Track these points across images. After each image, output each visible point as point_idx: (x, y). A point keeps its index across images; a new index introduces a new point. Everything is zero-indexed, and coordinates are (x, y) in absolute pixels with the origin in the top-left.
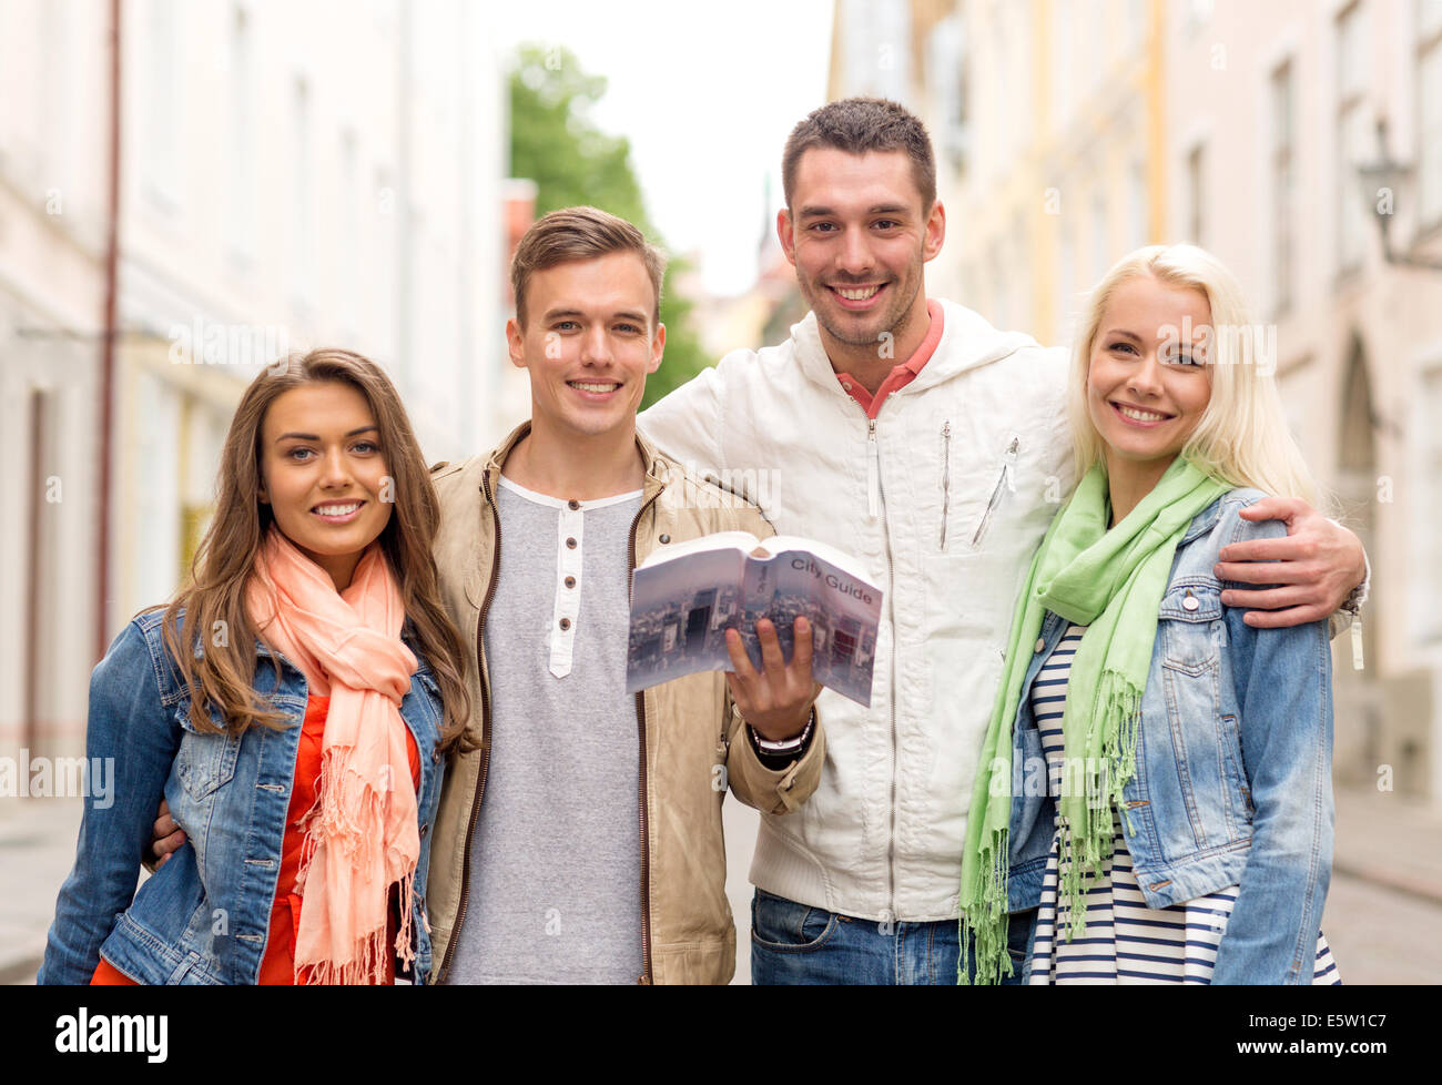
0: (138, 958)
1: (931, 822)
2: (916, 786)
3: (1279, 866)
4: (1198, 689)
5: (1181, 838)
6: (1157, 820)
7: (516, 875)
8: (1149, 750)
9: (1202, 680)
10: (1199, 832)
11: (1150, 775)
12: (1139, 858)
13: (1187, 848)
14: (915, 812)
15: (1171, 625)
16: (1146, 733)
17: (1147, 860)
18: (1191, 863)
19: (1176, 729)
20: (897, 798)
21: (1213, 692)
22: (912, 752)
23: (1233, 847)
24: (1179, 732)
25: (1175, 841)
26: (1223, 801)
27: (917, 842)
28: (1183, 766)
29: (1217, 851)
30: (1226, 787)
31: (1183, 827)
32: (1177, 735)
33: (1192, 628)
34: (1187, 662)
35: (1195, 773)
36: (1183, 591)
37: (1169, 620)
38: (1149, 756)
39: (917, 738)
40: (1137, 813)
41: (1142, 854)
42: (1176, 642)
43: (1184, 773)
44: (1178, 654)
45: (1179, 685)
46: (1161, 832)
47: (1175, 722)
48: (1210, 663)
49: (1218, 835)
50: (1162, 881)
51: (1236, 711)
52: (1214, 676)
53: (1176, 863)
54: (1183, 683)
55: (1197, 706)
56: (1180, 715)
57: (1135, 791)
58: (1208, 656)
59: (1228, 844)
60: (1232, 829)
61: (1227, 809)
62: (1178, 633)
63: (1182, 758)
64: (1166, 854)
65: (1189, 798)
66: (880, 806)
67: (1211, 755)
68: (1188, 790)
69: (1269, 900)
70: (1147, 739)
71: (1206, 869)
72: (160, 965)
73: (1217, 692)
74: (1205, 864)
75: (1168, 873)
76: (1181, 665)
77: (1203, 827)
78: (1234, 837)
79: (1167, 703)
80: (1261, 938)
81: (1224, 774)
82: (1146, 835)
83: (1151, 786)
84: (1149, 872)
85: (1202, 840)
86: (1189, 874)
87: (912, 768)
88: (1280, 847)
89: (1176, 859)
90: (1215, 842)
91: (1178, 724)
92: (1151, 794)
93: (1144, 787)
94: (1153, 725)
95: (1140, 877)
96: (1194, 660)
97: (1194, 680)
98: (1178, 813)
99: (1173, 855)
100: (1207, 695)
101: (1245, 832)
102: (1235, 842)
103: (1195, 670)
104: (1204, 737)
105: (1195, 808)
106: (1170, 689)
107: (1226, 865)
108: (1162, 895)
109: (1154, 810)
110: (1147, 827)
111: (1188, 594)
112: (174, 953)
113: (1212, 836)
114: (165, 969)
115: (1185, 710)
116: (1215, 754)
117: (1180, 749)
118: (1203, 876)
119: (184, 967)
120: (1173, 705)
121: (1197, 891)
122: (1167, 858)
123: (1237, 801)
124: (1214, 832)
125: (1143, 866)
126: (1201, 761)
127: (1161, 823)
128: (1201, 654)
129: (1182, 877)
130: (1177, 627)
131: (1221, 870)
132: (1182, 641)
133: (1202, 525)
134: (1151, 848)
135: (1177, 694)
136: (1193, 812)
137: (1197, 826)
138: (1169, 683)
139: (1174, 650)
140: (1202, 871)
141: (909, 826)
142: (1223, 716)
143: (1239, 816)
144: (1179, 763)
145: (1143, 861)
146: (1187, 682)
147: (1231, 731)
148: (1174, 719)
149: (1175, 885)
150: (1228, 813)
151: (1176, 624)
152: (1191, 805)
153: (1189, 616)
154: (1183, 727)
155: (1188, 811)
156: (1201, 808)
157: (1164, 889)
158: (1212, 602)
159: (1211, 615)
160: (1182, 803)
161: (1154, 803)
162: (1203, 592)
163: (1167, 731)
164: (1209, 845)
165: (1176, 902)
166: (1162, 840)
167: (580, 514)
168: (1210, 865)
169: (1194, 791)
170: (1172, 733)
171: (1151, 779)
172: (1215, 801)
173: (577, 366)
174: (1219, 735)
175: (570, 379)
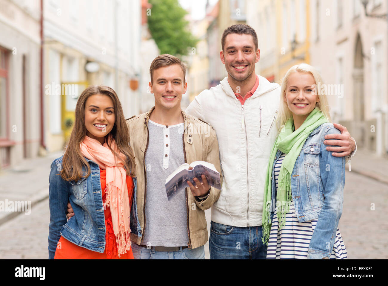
0: (73, 237)
1: (257, 202)
2: (254, 194)
3: (332, 213)
4: (313, 170)
5: (308, 206)
9: (314, 168)
10: (312, 204)
11: (301, 190)
13: (309, 208)
14: (254, 200)
15: (307, 154)
16: (300, 180)
17: (299, 211)
18: (310, 211)
19: (307, 180)
20: (249, 197)
21: (316, 171)
22: (252, 186)
24: (308, 180)
25: (306, 206)
26: (318, 197)
27: (254, 207)
28: (308, 189)
29: (316, 209)
30: (319, 194)
31: (308, 203)
32: (307, 181)
33: (312, 155)
34: (310, 164)
35: (311, 190)
36: (311, 147)
37: (307, 153)
38: (301, 185)
39: (254, 182)
40: (297, 199)
41: (298, 209)
42: (308, 159)
44: (308, 162)
45: (308, 169)
46: (303, 204)
47: (307, 178)
48: (316, 164)
50: (302, 216)
52: (317, 167)
53: (306, 212)
54: (309, 169)
55: (312, 175)
57: (297, 194)
58: (316, 162)
60: (320, 204)
62: (309, 157)
63: (308, 186)
64: (304, 209)
65: (310, 196)
66: (245, 199)
67: (316, 186)
68: (309, 194)
69: (329, 221)
70: (300, 181)
72: (78, 238)
73: (318, 171)
74: (313, 212)
75: (304, 214)
76: (308, 164)
77: (313, 203)
79: (305, 173)
80: (326, 229)
81: (319, 191)
83: (301, 193)
84: (299, 214)
85: (312, 206)
86: (308, 214)
87: (253, 190)
88: (333, 208)
89: (306, 211)
90: (316, 207)
92: (301, 195)
93: (299, 193)
94: (302, 178)
95: (297, 215)
96: (312, 163)
97: (312, 168)
98: (307, 200)
99: (305, 210)
101: (323, 205)
102: (320, 207)
103: (312, 166)
104: (314, 182)
106: (306, 170)
108: (302, 219)
109: (301, 199)
110: (299, 203)
111: (312, 147)
112: (81, 236)
113: (315, 205)
114: (79, 239)
115: (309, 175)
117: (308, 184)
118: (312, 215)
119: (84, 239)
120: (307, 174)
121: (311, 219)
122: (304, 210)
123: (321, 197)
124: (316, 205)
126: (313, 187)
127: (303, 202)
128: (314, 162)
129: (307, 215)
130: (309, 155)
131: (317, 214)
132: (310, 159)
133: (316, 131)
134: (300, 208)
135: (308, 172)
136: (311, 200)
137: (311, 203)
138: (306, 168)
139: (308, 160)
140: (312, 214)
143: (322, 201)
144: (307, 188)
146: (310, 169)
149: (305, 217)
150: (319, 200)
151: (308, 154)
152: (310, 198)
153: (312, 153)
154: (309, 180)
155: (309, 199)
156: (313, 199)
157: (303, 218)
158: (318, 150)
159: (317, 153)
160: (308, 197)
161: (301, 197)
162: (315, 147)
163: (305, 180)
164: (314, 208)
165: (306, 221)
166: (303, 206)
167: (169, 129)
168: (315, 212)
169: (311, 195)
170: (306, 181)
171: (301, 191)
172: (316, 197)
173: (165, 92)
174: (318, 181)
175: (163, 95)
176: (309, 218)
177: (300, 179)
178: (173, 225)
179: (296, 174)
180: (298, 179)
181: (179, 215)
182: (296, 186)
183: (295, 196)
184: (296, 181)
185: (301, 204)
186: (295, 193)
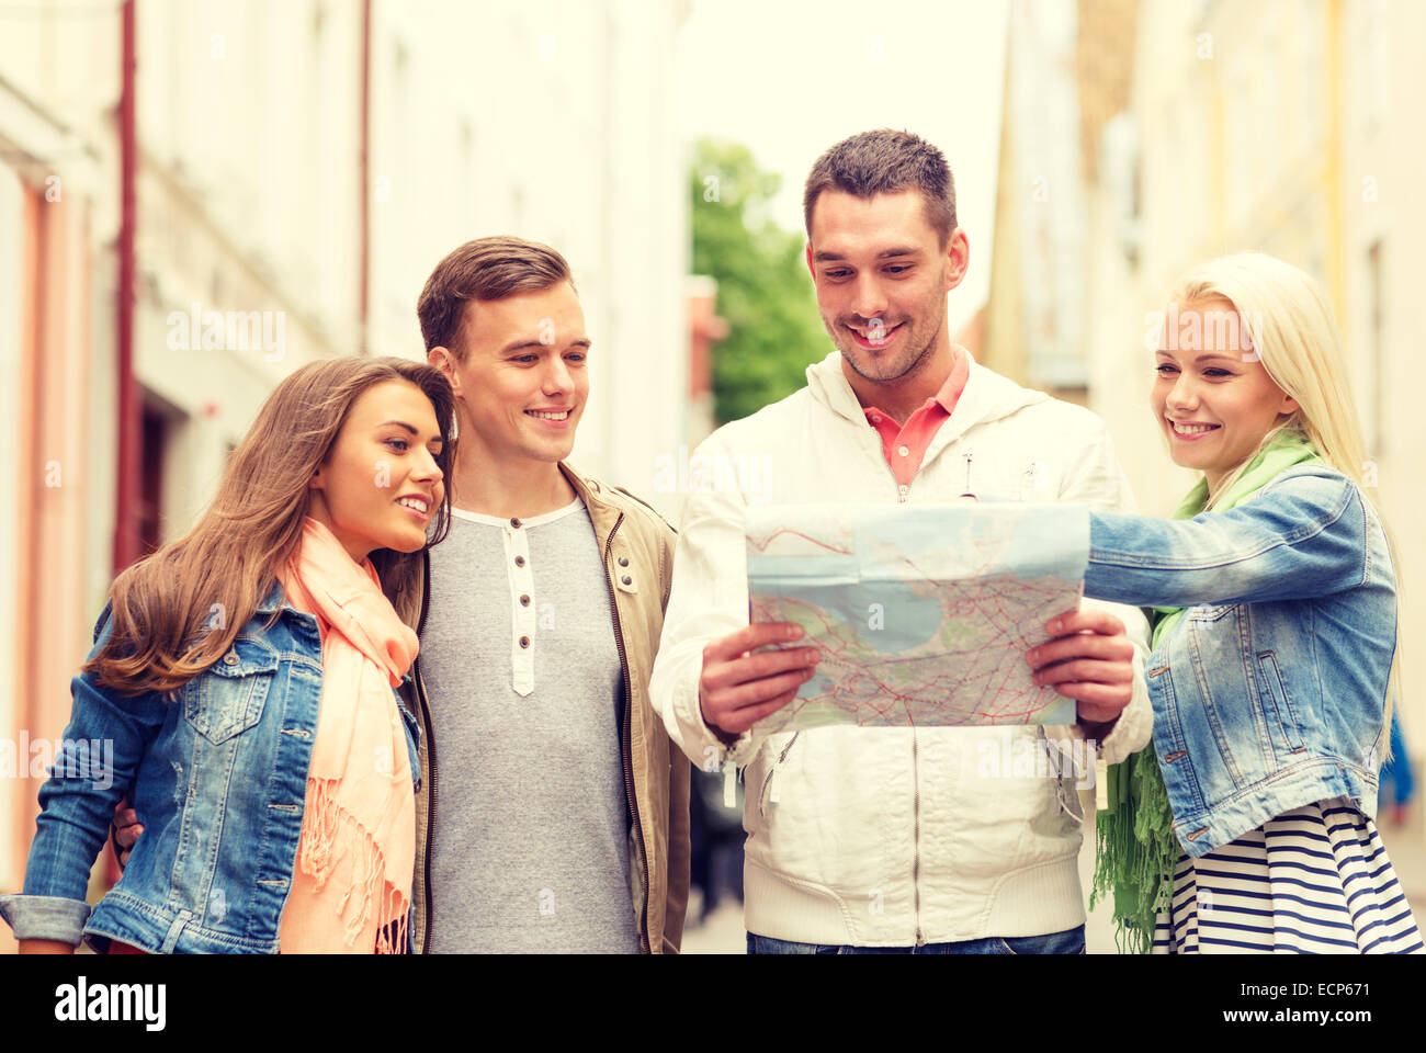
0: (131, 922)
1: (958, 830)
2: (941, 794)
5: (1219, 782)
6: (1196, 767)
7: (479, 891)
8: (1180, 702)
10: (1235, 772)
11: (1184, 722)
12: (1179, 809)
13: (1226, 790)
14: (941, 821)
16: (1176, 685)
17: (1187, 810)
18: (1230, 803)
19: (1201, 677)
20: (921, 811)
22: (933, 762)
23: (1271, 780)
24: (1204, 679)
25: (1215, 786)
26: (1257, 737)
27: (943, 851)
28: (1211, 711)
29: (1255, 788)
30: (1261, 723)
31: (1219, 769)
32: (1202, 683)
35: (1224, 716)
38: (1181, 707)
39: (940, 746)
40: (1177, 764)
41: (1183, 804)
43: (1213, 718)
46: (1200, 778)
47: (1201, 669)
49: (1256, 771)
50: (1200, 830)
52: (1239, 614)
53: (1216, 808)
55: (1219, 649)
56: (1205, 661)
57: (1172, 744)
59: (1267, 778)
60: (1270, 762)
61: (1263, 744)
63: (1209, 703)
64: (1206, 798)
65: (1221, 741)
66: (904, 820)
67: (1242, 694)
68: (1219, 734)
70: (1177, 690)
71: (1243, 809)
72: (153, 926)
73: (1244, 631)
74: (1241, 804)
75: (1205, 821)
77: (1239, 767)
78: (1272, 770)
79: (1191, 653)
81: (1258, 710)
82: (1186, 784)
83: (1187, 736)
84: (1189, 822)
85: (1239, 780)
86: (1226, 818)
87: (937, 777)
89: (1217, 803)
90: (1253, 779)
91: (1202, 671)
92: (1188, 743)
93: (1180, 738)
94: (1182, 676)
95: (1178, 829)
97: (1215, 624)
98: (1212, 757)
99: (1212, 800)
100: (1232, 635)
101: (1285, 762)
102: (1274, 775)
104: (1231, 678)
105: (1228, 749)
106: (1192, 637)
107: (1263, 800)
108: (1200, 843)
109: (1192, 757)
110: (1187, 777)
113: (1250, 774)
114: (159, 929)
115: (1209, 655)
116: (1246, 693)
117: (1206, 695)
118: (1236, 817)
120: (1195, 653)
121: (1235, 832)
122: (1208, 805)
123: (1276, 734)
125: (1182, 817)
126: (1231, 702)
127: (1200, 771)
129: (1218, 821)
131: (1257, 807)
134: (1192, 796)
135: (1199, 641)
136: (1226, 754)
137: (1232, 766)
138: (1191, 634)
140: (1238, 812)
141: (936, 837)
142: (1258, 654)
143: (1278, 748)
144: (1207, 708)
145: (1184, 812)
148: (1198, 666)
149: (1212, 831)
150: (1265, 747)
152: (1224, 748)
154: (1206, 673)
155: (1222, 754)
156: (1234, 751)
157: (1202, 837)
160: (1215, 748)
161: (1192, 752)
163: (1194, 682)
166: (1201, 786)
167: (524, 532)
168: (1248, 804)
169: (1228, 735)
170: (1198, 682)
171: (1186, 729)
172: (1249, 739)
173: (539, 396)
174: (1250, 674)
175: (529, 408)
176: (1227, 831)
177: (1176, 680)
179: (1159, 662)
180: (1167, 681)
182: (1163, 714)
183: (1166, 753)
184: (1163, 690)
185: (1193, 782)
186: (1165, 741)
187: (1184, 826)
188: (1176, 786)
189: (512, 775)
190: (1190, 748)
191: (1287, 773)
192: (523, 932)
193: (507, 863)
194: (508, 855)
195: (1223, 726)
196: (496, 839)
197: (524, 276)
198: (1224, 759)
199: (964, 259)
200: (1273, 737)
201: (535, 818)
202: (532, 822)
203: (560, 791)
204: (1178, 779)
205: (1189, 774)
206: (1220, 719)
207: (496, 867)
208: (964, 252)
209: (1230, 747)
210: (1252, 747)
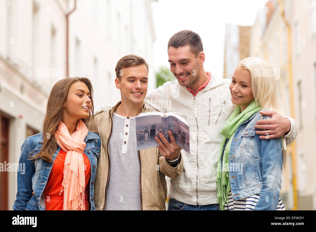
1: (206, 184)
2: (202, 176)
3: (268, 191)
4: (248, 152)
5: (243, 185)
6: (238, 180)
9: (249, 150)
10: (247, 183)
12: (233, 189)
13: (244, 187)
14: (202, 182)
16: (236, 162)
17: (235, 190)
18: (245, 190)
19: (242, 160)
20: (198, 179)
21: (251, 152)
23: (255, 186)
24: (243, 161)
25: (242, 185)
26: (253, 176)
27: (203, 188)
28: (244, 169)
29: (251, 187)
30: (254, 173)
31: (243, 182)
33: (246, 138)
34: (245, 146)
39: (203, 166)
40: (234, 179)
41: (234, 188)
45: (243, 151)
46: (239, 183)
47: (242, 159)
48: (251, 146)
49: (252, 184)
50: (237, 194)
51: (259, 157)
52: (252, 149)
53: (241, 190)
55: (248, 155)
56: (243, 158)
57: (233, 174)
58: (250, 144)
59: (254, 186)
60: (255, 182)
61: (254, 178)
62: (244, 139)
64: (239, 188)
65: (245, 176)
66: (194, 180)
68: (245, 174)
71: (248, 192)
73: (253, 152)
75: (239, 192)
76: (244, 146)
77: (248, 182)
78: (255, 184)
80: (263, 207)
81: (254, 170)
82: (235, 184)
84: (235, 192)
86: (243, 193)
87: (201, 172)
88: (269, 187)
89: (242, 189)
90: (251, 185)
93: (235, 173)
94: (238, 160)
95: (232, 193)
96: (247, 145)
97: (247, 150)
98: (242, 179)
100: (250, 153)
101: (258, 183)
102: (256, 185)
103: (247, 147)
104: (249, 162)
105: (246, 178)
106: (241, 152)
107: (253, 190)
111: (246, 131)
113: (250, 184)
115: (244, 156)
116: (252, 166)
120: (242, 155)
121: (245, 196)
123: (257, 176)
124: (251, 183)
125: (234, 191)
126: (248, 167)
127: (239, 181)
128: (249, 144)
129: (242, 193)
131: (251, 192)
132: (244, 141)
134: (236, 187)
135: (243, 153)
136: (246, 179)
137: (247, 182)
138: (241, 150)
139: (243, 143)
140: (247, 192)
141: (201, 185)
142: (255, 158)
143: (257, 180)
145: (234, 190)
146: (245, 150)
147: (257, 161)
148: (242, 158)
149: (240, 195)
150: (254, 179)
151: (243, 137)
152: (245, 177)
153: (246, 135)
156: (248, 178)
157: (237, 196)
158: (252, 132)
159: (251, 135)
160: (243, 177)
161: (238, 177)
162: (250, 130)
164: (249, 186)
165: (241, 199)
166: (239, 185)
167: (129, 120)
168: (249, 191)
169: (246, 174)
170: (241, 162)
172: (251, 176)
173: (134, 89)
174: (253, 162)
175: (132, 92)
176: (243, 196)
177: (236, 160)
178: (130, 205)
179: (233, 156)
180: (234, 160)
181: (135, 195)
183: (231, 176)
184: (233, 162)
185: (237, 184)
186: (232, 173)
187: (234, 193)
188: (233, 184)
189: (121, 171)
190: (237, 176)
191: (259, 185)
192: (123, 206)
193: (120, 190)
194: (120, 189)
195: (246, 172)
196: (117, 185)
197: (132, 62)
198: (245, 180)
199: (204, 58)
200: (256, 177)
201: (126, 181)
202: (125, 181)
203: (132, 175)
204: (234, 182)
205: (236, 182)
206: (245, 171)
207: (117, 191)
208: (203, 57)
209: (247, 177)
210: (251, 178)
